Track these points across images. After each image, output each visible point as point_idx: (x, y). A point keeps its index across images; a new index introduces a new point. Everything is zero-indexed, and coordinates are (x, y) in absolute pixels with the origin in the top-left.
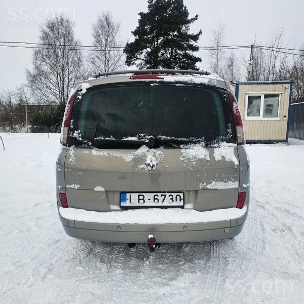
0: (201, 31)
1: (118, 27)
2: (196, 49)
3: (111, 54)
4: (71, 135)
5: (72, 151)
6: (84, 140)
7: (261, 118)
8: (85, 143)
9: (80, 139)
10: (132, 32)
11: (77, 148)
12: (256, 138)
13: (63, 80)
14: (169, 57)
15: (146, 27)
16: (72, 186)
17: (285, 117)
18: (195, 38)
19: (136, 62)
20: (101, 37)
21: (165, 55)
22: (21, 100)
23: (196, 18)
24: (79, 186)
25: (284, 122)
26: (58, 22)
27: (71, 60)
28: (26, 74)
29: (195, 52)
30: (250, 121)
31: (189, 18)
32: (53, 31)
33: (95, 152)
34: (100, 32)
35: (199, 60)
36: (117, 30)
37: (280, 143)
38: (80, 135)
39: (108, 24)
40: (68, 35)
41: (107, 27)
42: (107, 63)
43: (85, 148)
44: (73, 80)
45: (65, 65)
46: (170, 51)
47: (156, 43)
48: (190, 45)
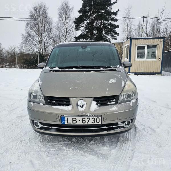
0: (119, 10)
1: (73, 9)
2: (116, 20)
3: (68, 24)
7: (145, 59)
10: (78, 11)
12: (142, 72)
13: (42, 40)
14: (100, 25)
15: (86, 8)
17: (160, 59)
18: (115, 14)
19: (80, 29)
20: (63, 14)
21: (98, 24)
22: (21, 51)
23: (116, 2)
25: (159, 62)
26: (39, 7)
27: (46, 28)
28: (22, 37)
29: (115, 22)
30: (138, 61)
31: (112, 2)
32: (36, 12)
34: (62, 11)
35: (118, 27)
36: (72, 10)
37: (157, 75)
39: (67, 7)
40: (44, 14)
41: (66, 9)
42: (66, 29)
44: (48, 40)
45: (43, 31)
46: (101, 22)
47: (92, 17)
48: (112, 18)
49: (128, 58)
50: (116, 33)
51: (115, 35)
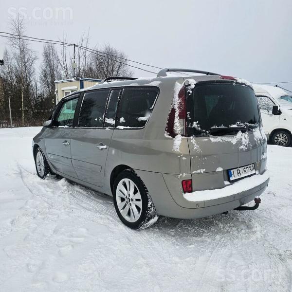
4: (189, 126)
5: (193, 140)
6: (203, 129)
8: (203, 132)
9: (199, 129)
11: (197, 137)
16: (199, 171)
24: (204, 170)
33: (213, 139)
38: (199, 125)
43: (203, 136)
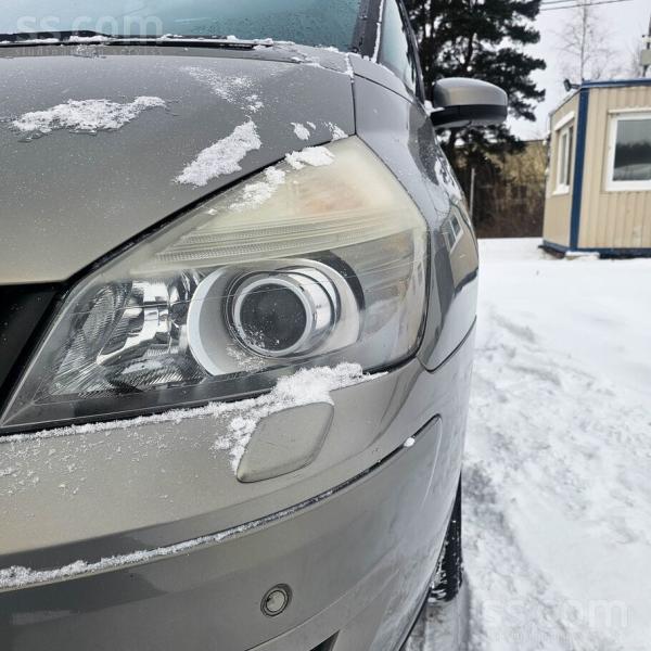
2: (531, 37)
14: (463, 61)
18: (530, 9)
21: (453, 58)
29: (529, 45)
30: (619, 193)
35: (541, 64)
46: (465, 45)
47: (428, 28)
48: (516, 28)
49: (568, 183)
50: (530, 91)
51: (526, 101)
